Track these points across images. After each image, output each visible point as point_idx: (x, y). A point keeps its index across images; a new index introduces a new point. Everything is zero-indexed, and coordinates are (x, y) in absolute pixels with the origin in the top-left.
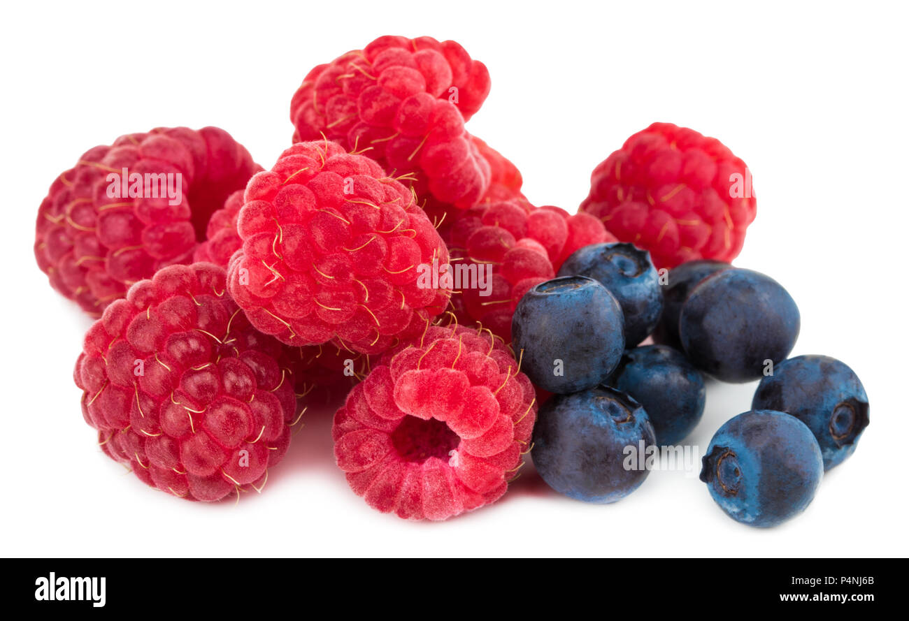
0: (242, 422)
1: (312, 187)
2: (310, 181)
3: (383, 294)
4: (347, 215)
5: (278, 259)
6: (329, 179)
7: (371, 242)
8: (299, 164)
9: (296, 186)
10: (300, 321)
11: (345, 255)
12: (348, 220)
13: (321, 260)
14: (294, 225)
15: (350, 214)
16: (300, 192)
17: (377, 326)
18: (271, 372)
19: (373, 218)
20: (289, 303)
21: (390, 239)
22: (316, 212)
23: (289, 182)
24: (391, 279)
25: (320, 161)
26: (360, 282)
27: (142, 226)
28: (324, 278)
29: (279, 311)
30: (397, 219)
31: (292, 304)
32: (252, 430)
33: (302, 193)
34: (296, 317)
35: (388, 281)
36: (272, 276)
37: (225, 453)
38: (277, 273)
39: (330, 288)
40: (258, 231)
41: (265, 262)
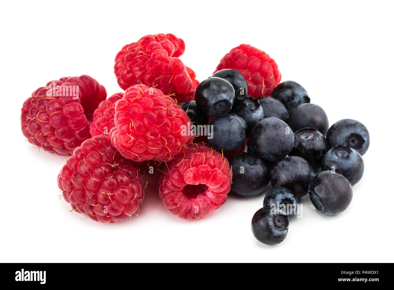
0: (128, 194)
1: (140, 103)
2: (140, 101)
3: (171, 141)
4: (155, 113)
5: (132, 132)
6: (147, 100)
7: (165, 122)
8: (134, 95)
9: (135, 104)
10: (141, 154)
11: (156, 128)
12: (156, 115)
13: (147, 130)
14: (137, 119)
15: (156, 112)
16: (137, 106)
17: (170, 152)
18: (133, 172)
19: (164, 113)
20: (138, 148)
21: (171, 120)
22: (144, 113)
23: (132, 103)
24: (173, 134)
25: (142, 93)
26: (163, 137)
27: (68, 118)
28: (150, 137)
29: (133, 151)
30: (173, 112)
31: (139, 148)
32: (132, 196)
33: (138, 107)
34: (140, 152)
35: (173, 136)
36: (130, 139)
37: (124, 206)
38: (132, 137)
39: (152, 140)
40: (123, 122)
41: (128, 134)
